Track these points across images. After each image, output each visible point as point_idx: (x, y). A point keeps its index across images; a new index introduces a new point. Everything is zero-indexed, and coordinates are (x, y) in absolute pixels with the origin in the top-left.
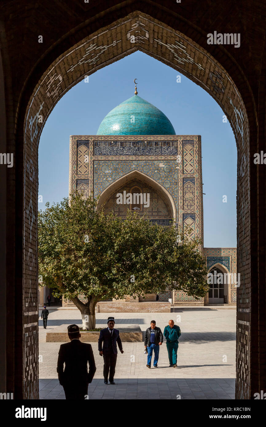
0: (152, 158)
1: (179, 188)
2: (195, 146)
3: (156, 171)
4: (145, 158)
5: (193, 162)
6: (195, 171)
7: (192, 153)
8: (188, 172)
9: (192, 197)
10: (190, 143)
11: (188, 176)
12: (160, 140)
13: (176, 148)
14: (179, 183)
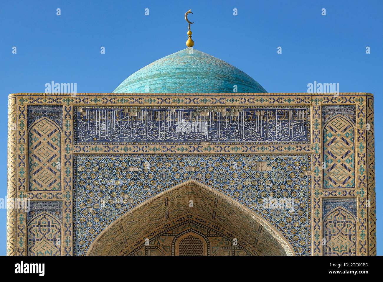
0: (236, 149)
1: (313, 224)
2: (357, 120)
3: (248, 182)
4: (219, 149)
5: (350, 158)
6: (357, 181)
7: (350, 137)
8: (338, 185)
9: (348, 244)
10: (344, 112)
11: (337, 193)
12: (260, 106)
13: (305, 125)
14: (313, 211)
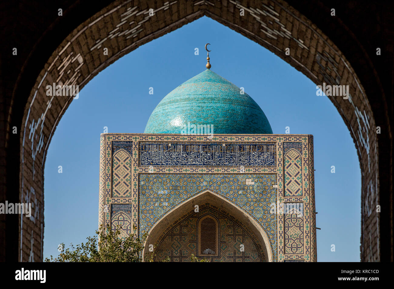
0: (234, 170)
1: (278, 220)
2: (303, 152)
3: (241, 192)
4: (223, 170)
5: (300, 177)
6: (304, 192)
7: (299, 163)
8: (293, 194)
9: (299, 233)
10: (296, 147)
11: (292, 200)
12: (247, 142)
13: (274, 155)
